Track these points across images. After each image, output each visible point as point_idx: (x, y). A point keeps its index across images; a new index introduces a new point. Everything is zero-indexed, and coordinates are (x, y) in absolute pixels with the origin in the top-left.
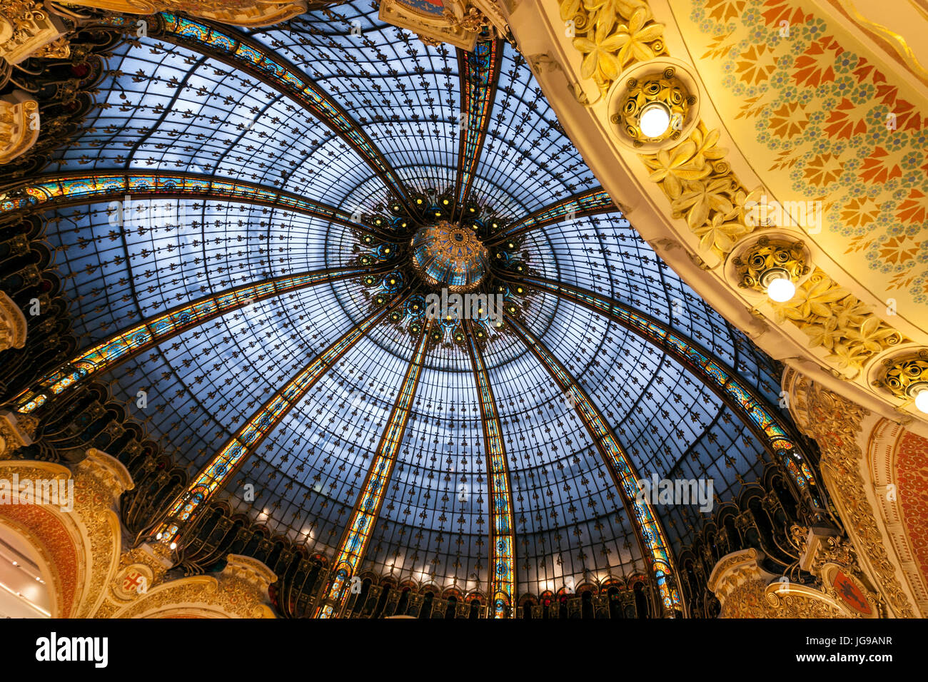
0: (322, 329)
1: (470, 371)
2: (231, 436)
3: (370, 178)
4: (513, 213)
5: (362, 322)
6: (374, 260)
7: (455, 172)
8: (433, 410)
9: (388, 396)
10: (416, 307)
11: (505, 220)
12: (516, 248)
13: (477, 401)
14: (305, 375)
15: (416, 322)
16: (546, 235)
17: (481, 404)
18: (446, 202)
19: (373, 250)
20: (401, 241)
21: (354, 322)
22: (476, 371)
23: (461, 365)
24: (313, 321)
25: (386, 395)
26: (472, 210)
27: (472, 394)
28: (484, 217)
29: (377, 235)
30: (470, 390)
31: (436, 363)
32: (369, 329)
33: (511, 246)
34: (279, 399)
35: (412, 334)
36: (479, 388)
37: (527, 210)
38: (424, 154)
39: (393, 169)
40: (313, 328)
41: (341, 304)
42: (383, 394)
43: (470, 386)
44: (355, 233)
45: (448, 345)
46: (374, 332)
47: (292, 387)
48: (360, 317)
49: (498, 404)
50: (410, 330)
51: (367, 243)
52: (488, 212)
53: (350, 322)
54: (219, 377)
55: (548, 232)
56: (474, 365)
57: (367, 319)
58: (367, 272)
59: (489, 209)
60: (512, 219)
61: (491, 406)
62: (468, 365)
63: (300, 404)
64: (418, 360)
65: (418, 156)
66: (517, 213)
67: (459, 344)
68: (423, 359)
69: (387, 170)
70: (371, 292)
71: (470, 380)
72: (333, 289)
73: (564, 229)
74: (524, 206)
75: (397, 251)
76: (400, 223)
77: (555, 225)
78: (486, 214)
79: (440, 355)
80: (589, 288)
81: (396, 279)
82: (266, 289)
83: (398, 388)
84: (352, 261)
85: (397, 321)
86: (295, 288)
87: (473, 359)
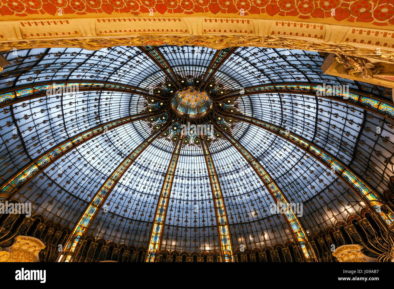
0: (160, 163)
1: (231, 146)
2: (153, 223)
5: (175, 151)
8: (227, 170)
9: (204, 173)
12: (214, 85)
13: (242, 157)
14: (166, 184)
15: (196, 138)
16: (222, 72)
17: (245, 157)
22: (233, 144)
23: (226, 145)
24: (155, 162)
25: (203, 174)
26: (183, 82)
27: (239, 155)
28: (190, 81)
32: (179, 152)
33: (211, 86)
34: (162, 199)
35: (197, 144)
36: (239, 151)
37: (205, 67)
40: (157, 165)
41: (161, 149)
42: (201, 174)
43: (235, 152)
45: (215, 140)
46: (182, 152)
47: (164, 191)
48: (172, 150)
50: (195, 143)
51: (153, 121)
53: (170, 154)
54: (133, 205)
56: (231, 142)
57: (175, 149)
59: (190, 77)
60: (202, 75)
62: (229, 143)
63: (172, 196)
64: (207, 152)
67: (219, 137)
68: (209, 151)
70: (169, 138)
71: (233, 149)
72: (154, 145)
73: (227, 65)
74: (202, 66)
77: (222, 66)
79: (214, 146)
80: (258, 84)
81: (176, 126)
82: (128, 162)
83: (206, 168)
85: (188, 142)
86: (138, 155)
87: (229, 140)
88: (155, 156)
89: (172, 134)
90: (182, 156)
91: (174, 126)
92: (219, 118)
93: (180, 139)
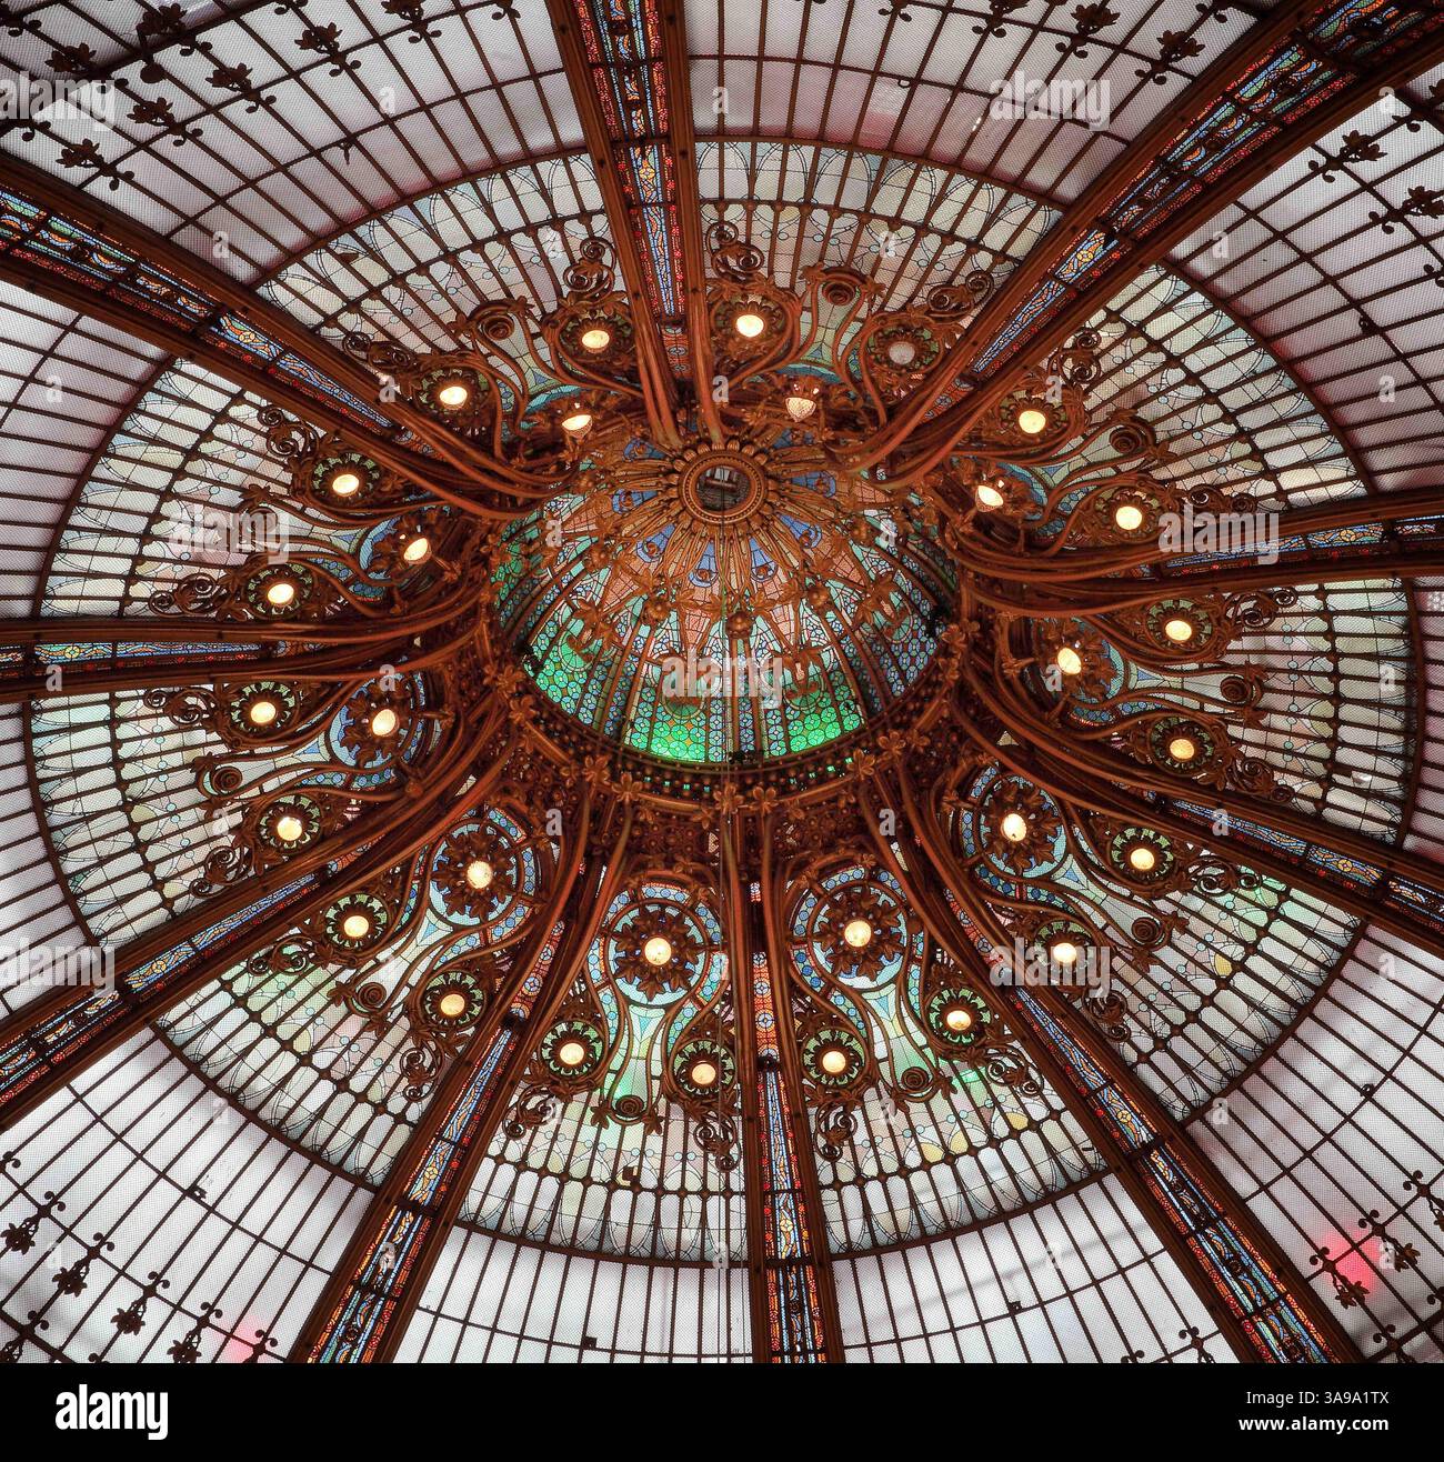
0: (204, 1294)
1: (1094, 1176)
3: (143, 386)
4: (974, 245)
6: (330, 802)
7: (582, 167)
10: (658, 951)
11: (945, 301)
15: (693, 1034)
16: (1199, 284)
18: (595, 340)
19: (313, 752)
20: (434, 640)
21: (359, 1179)
24: (140, 1271)
29: (300, 662)
30: (1141, 1276)
31: (889, 1206)
35: (696, 1103)
37: (1044, 197)
38: (381, 142)
39: (248, 288)
44: (175, 707)
45: (912, 1085)
46: (488, 1190)
49: (1325, 1288)
50: (678, 1088)
52: (838, 293)
53: (340, 1189)
55: (1202, 266)
56: (1102, 1128)
58: (327, 882)
61: (1294, 1318)
65: (357, 168)
66: (995, 239)
69: (218, 310)
72: (177, 1051)
73: (1279, 216)
74: (1016, 185)
75: (436, 702)
76: (389, 553)
78: (832, 313)
81: (490, 849)
84: (216, 862)
85: (590, 1074)
87: (1082, 1103)
88: (165, 1194)
89: (431, 931)
90: (480, 1243)
91: (466, 851)
92: (1014, 827)
93: (509, 1021)
